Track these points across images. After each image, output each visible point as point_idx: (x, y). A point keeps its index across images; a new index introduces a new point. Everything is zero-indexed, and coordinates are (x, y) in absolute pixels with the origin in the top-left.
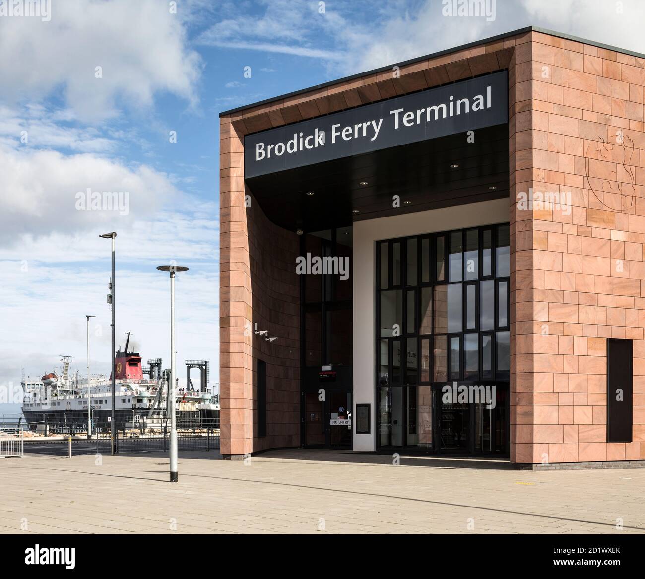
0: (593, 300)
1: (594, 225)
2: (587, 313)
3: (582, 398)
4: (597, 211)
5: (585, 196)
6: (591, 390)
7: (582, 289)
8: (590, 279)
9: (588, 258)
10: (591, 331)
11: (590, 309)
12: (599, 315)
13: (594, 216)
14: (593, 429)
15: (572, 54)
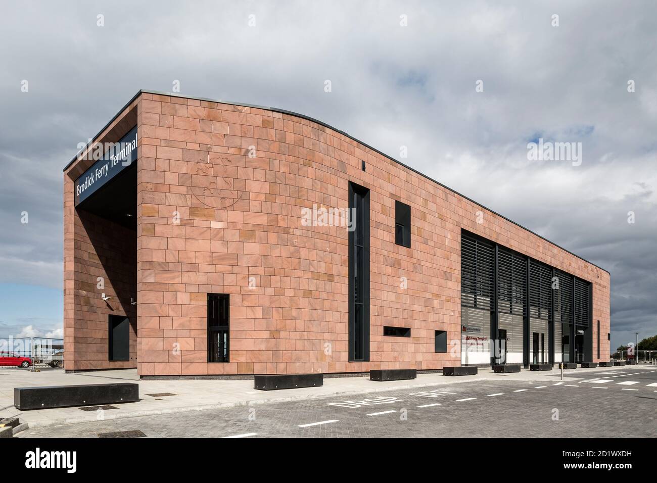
0: (195, 268)
1: (196, 218)
2: (189, 276)
3: (185, 333)
4: (199, 209)
5: (188, 199)
6: (193, 327)
7: (185, 261)
8: (192, 255)
9: (190, 241)
10: (194, 289)
11: (192, 275)
12: (201, 278)
13: (196, 212)
14: (195, 353)
15: (177, 106)
